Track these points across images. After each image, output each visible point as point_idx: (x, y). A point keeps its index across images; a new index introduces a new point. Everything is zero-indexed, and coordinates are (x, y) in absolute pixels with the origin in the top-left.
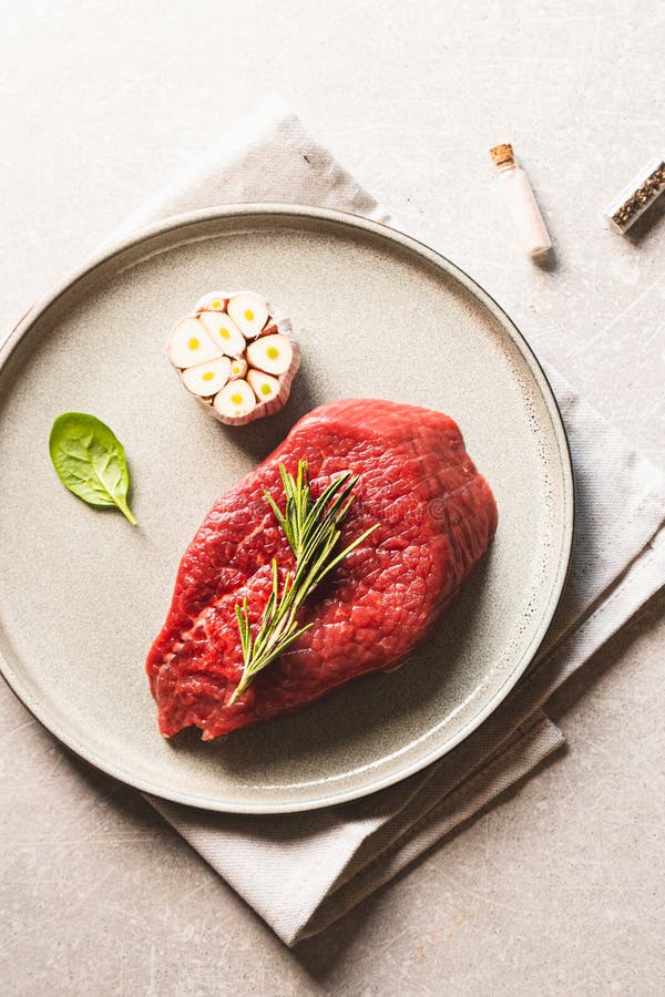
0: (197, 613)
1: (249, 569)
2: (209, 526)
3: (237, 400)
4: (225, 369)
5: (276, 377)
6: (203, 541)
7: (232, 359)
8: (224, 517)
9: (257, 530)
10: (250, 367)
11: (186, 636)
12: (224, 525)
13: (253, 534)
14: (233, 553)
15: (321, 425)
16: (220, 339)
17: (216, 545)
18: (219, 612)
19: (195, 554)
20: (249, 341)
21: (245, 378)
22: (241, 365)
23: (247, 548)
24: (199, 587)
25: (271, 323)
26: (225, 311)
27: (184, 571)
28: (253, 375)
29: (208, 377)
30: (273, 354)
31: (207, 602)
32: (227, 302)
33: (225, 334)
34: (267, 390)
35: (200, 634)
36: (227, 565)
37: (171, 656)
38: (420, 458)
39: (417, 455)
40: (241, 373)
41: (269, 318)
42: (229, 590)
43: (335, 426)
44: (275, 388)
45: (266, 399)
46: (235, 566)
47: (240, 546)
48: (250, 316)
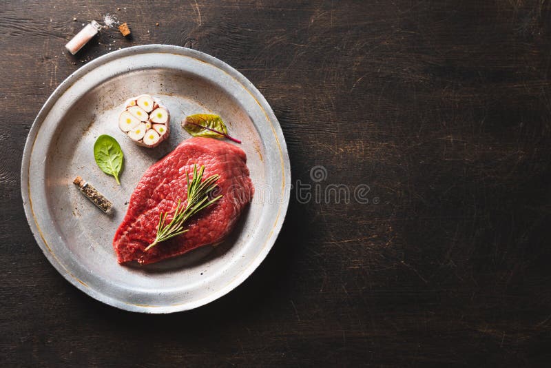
0: (138, 216)
1: (158, 200)
2: (142, 182)
3: (152, 137)
4: (144, 127)
5: (164, 124)
6: (140, 188)
7: (145, 122)
8: (148, 179)
9: (161, 184)
10: (153, 123)
11: (133, 225)
12: (148, 182)
13: (160, 186)
14: (152, 193)
15: (189, 146)
16: (138, 116)
17: (145, 190)
18: (146, 216)
19: (137, 193)
20: (149, 114)
21: (152, 128)
22: (149, 124)
23: (157, 192)
24: (139, 206)
25: (156, 104)
26: (137, 105)
27: (133, 199)
28: (155, 126)
29: (138, 132)
30: (160, 116)
31: (141, 212)
32: (136, 101)
33: (139, 114)
34: (162, 130)
35: (138, 224)
36: (150, 198)
37: (126, 232)
38: (227, 162)
39: (226, 160)
40: (150, 127)
41: (154, 102)
42: (151, 208)
43: (195, 146)
44: (165, 128)
45: (163, 134)
46: (153, 199)
47: (155, 191)
48: (146, 104)
